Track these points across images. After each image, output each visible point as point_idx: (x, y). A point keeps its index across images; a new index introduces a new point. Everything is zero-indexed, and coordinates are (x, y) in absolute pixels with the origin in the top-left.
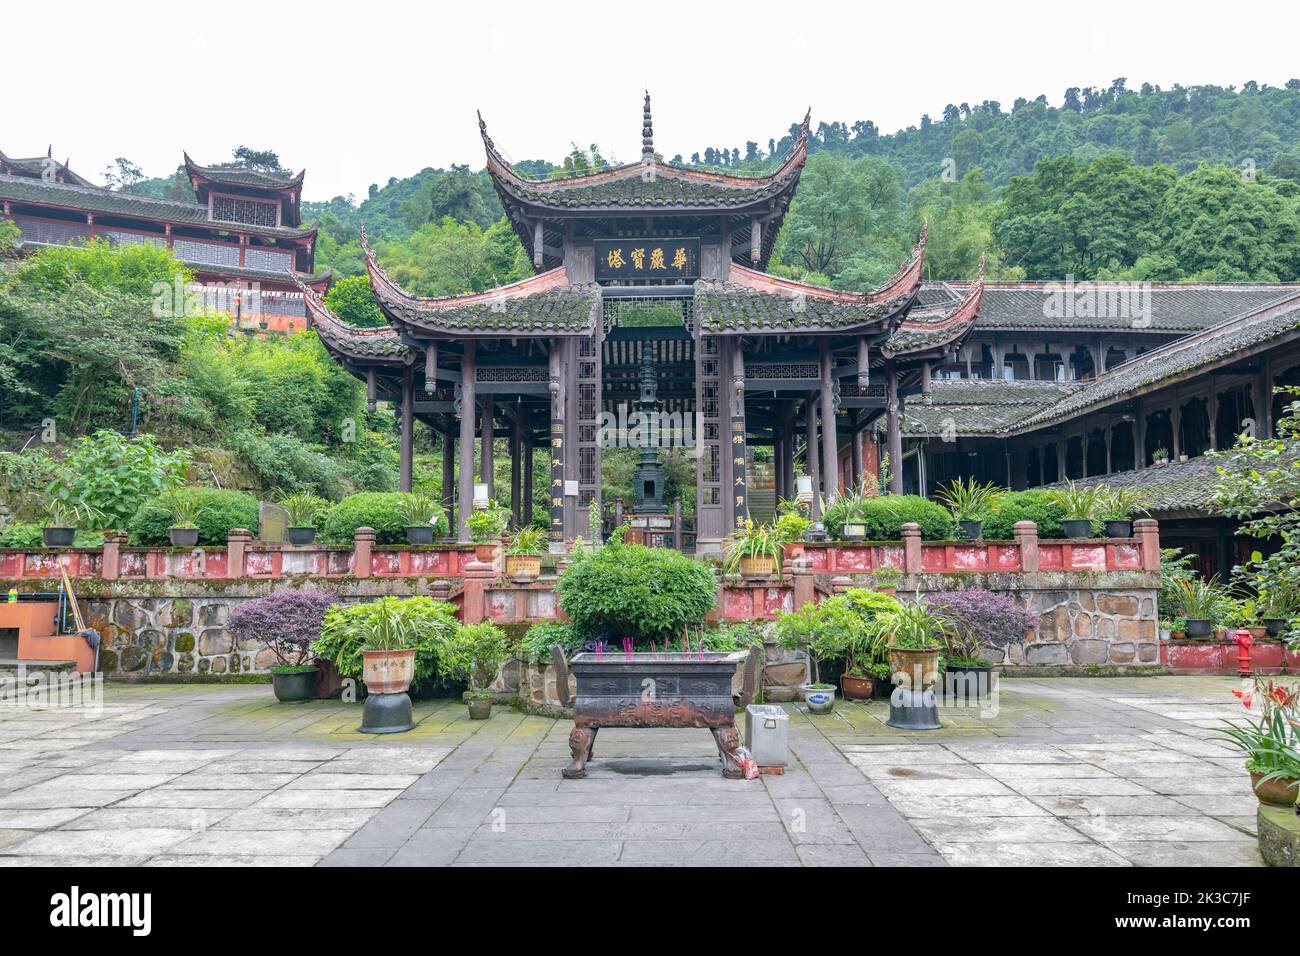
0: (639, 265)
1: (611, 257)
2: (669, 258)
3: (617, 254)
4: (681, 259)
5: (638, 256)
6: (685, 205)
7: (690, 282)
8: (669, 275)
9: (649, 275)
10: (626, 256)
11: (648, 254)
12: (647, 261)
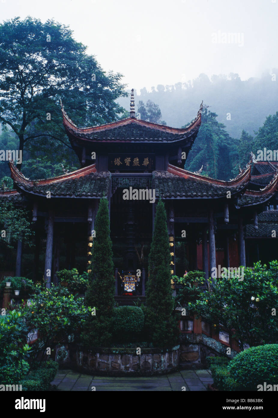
0: (128, 164)
1: (116, 161)
2: (141, 161)
3: (118, 160)
4: (146, 162)
5: (128, 161)
6: (148, 141)
7: (151, 172)
8: (141, 168)
9: (132, 168)
10: (122, 160)
11: (132, 160)
12: (131, 163)
